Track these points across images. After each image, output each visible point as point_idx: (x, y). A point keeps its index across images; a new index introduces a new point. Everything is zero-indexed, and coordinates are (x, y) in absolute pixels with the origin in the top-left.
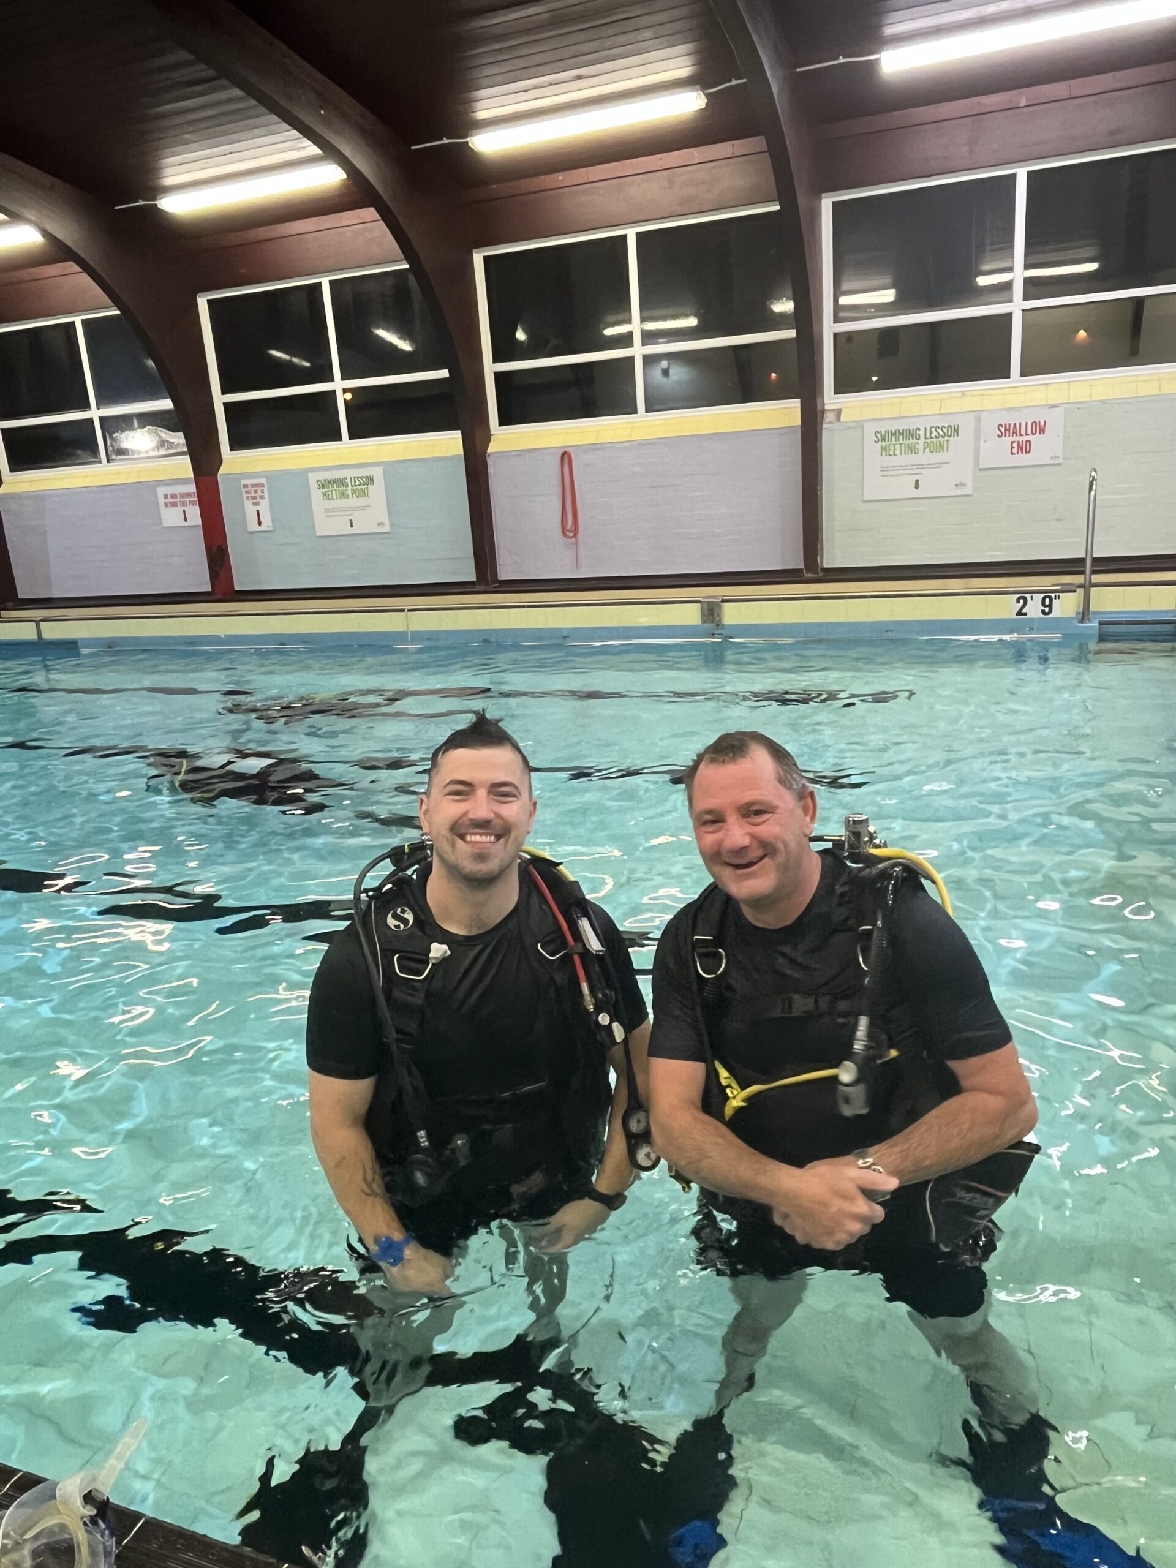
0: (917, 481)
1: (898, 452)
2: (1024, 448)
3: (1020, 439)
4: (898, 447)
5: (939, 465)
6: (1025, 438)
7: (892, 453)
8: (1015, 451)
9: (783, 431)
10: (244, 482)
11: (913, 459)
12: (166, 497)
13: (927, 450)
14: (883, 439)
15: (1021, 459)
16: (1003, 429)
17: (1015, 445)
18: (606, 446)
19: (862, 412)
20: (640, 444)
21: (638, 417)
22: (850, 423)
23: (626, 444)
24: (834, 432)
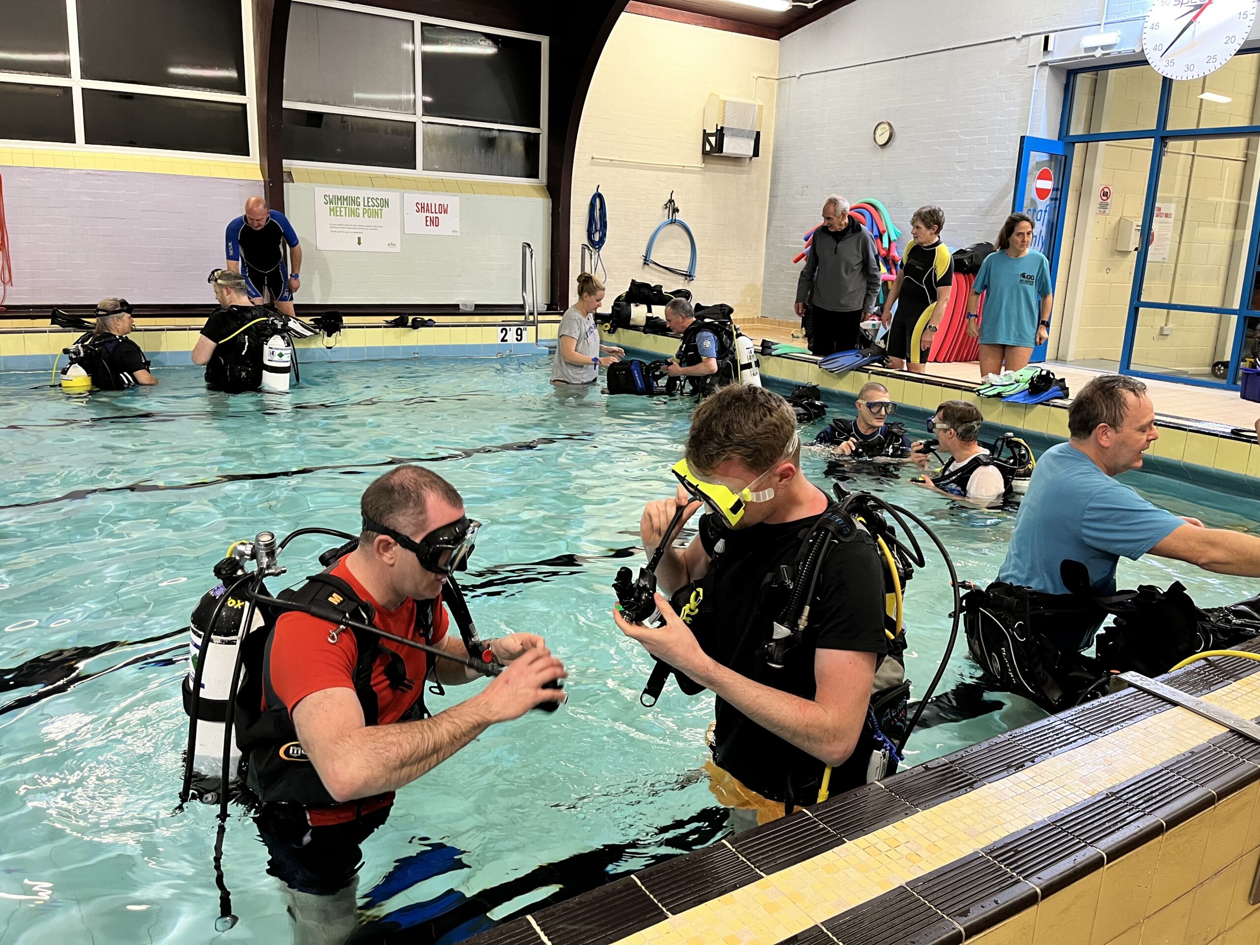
0: (359, 239)
1: (343, 213)
2: (434, 222)
3: (432, 215)
4: (343, 209)
5: (375, 228)
6: (435, 215)
7: (338, 213)
8: (428, 223)
9: (243, 183)
11: (353, 220)
13: (366, 215)
14: (331, 202)
15: (432, 230)
16: (420, 206)
17: (428, 219)
18: (46, 171)
19: (310, 177)
20: (89, 174)
21: (79, 147)
22: (303, 185)
23: (71, 172)
24: (290, 190)
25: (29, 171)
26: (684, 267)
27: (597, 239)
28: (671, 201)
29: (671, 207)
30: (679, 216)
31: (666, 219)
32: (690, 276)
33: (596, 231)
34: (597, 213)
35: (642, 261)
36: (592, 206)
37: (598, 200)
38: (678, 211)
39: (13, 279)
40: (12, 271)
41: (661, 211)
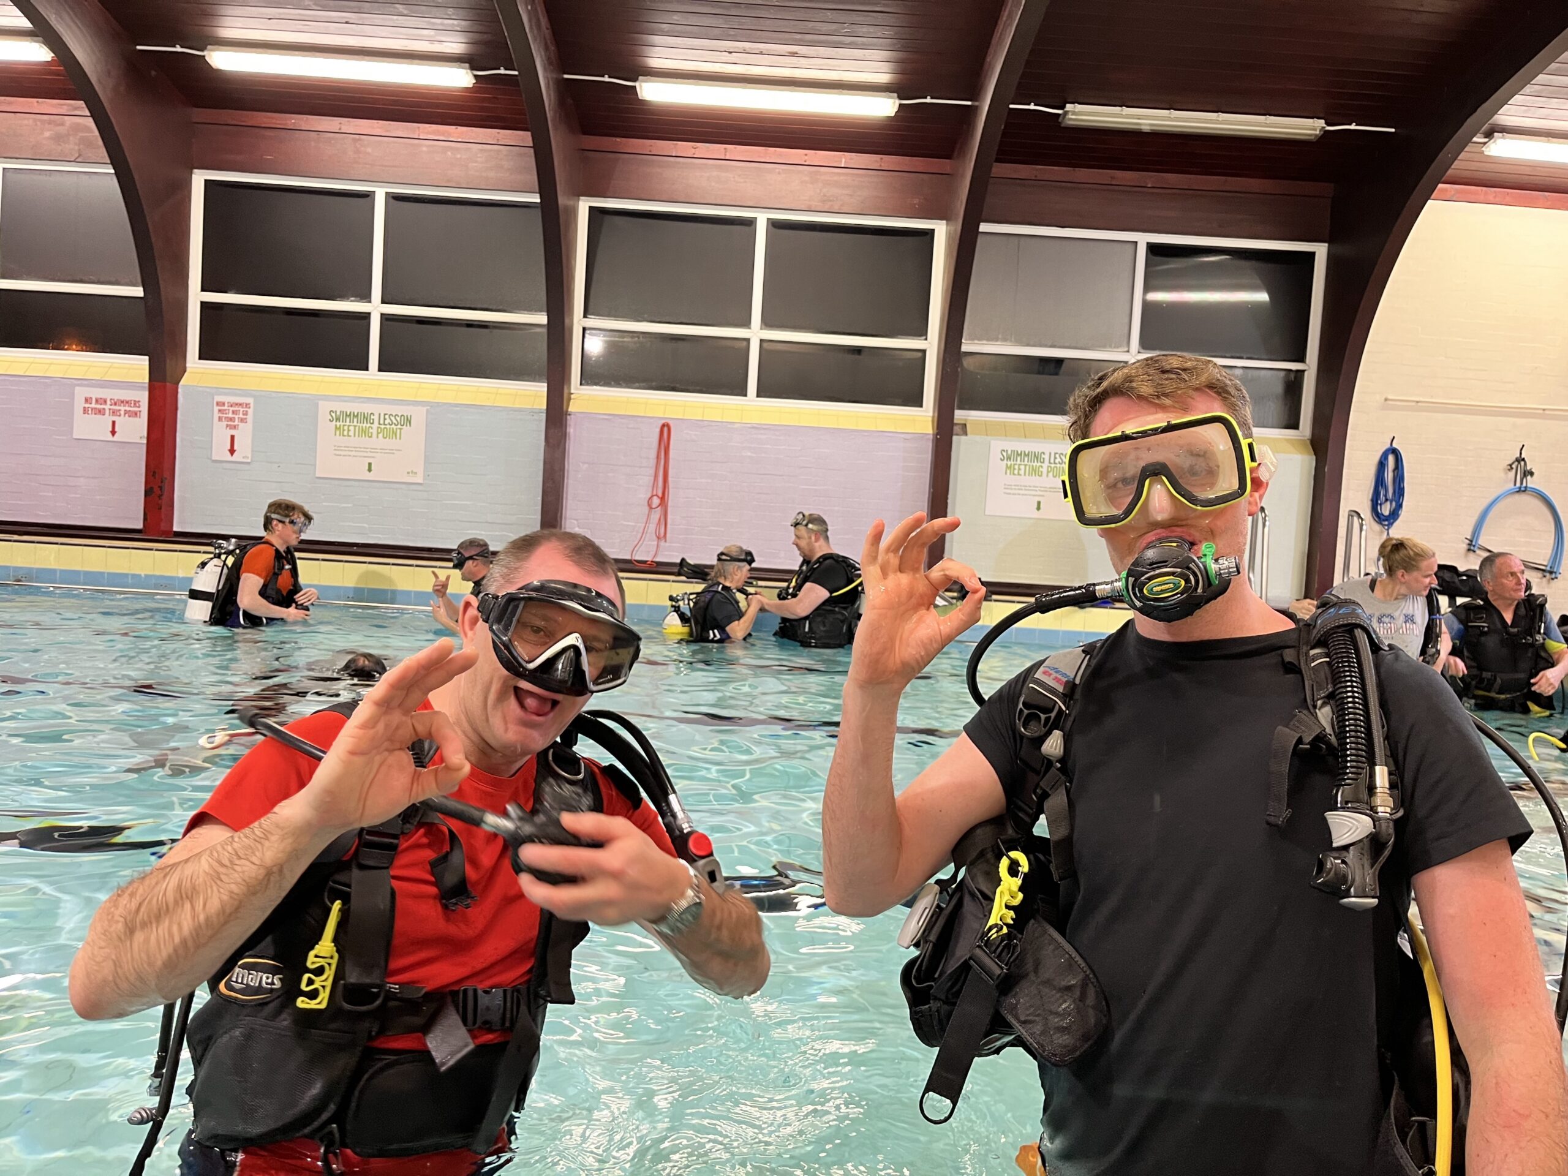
0: (1039, 503)
1: (1022, 472)
4: (1023, 467)
10: (218, 398)
12: (87, 400)
14: (1009, 459)
18: (714, 424)
19: (988, 429)
20: (753, 428)
21: (749, 401)
22: (978, 438)
23: (737, 426)
24: (960, 445)
25: (699, 424)
26: (1543, 558)
27: (1386, 512)
28: (1520, 460)
29: (1520, 467)
30: (1530, 482)
31: (1511, 486)
32: (1551, 573)
33: (1387, 500)
34: (1389, 476)
35: (1465, 546)
36: (1382, 465)
37: (1391, 459)
38: (1532, 474)
39: (668, 535)
40: (669, 526)
41: (1502, 475)
